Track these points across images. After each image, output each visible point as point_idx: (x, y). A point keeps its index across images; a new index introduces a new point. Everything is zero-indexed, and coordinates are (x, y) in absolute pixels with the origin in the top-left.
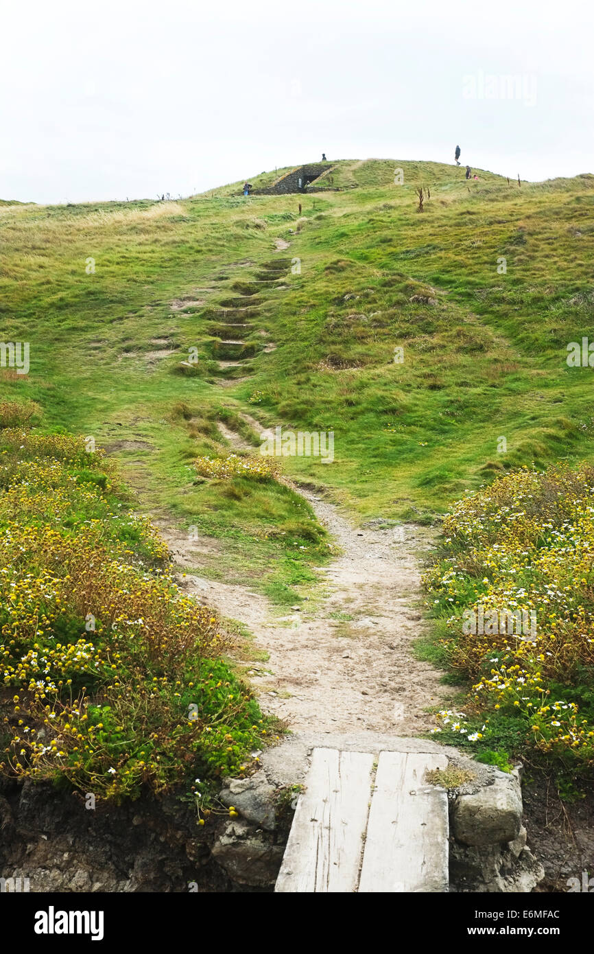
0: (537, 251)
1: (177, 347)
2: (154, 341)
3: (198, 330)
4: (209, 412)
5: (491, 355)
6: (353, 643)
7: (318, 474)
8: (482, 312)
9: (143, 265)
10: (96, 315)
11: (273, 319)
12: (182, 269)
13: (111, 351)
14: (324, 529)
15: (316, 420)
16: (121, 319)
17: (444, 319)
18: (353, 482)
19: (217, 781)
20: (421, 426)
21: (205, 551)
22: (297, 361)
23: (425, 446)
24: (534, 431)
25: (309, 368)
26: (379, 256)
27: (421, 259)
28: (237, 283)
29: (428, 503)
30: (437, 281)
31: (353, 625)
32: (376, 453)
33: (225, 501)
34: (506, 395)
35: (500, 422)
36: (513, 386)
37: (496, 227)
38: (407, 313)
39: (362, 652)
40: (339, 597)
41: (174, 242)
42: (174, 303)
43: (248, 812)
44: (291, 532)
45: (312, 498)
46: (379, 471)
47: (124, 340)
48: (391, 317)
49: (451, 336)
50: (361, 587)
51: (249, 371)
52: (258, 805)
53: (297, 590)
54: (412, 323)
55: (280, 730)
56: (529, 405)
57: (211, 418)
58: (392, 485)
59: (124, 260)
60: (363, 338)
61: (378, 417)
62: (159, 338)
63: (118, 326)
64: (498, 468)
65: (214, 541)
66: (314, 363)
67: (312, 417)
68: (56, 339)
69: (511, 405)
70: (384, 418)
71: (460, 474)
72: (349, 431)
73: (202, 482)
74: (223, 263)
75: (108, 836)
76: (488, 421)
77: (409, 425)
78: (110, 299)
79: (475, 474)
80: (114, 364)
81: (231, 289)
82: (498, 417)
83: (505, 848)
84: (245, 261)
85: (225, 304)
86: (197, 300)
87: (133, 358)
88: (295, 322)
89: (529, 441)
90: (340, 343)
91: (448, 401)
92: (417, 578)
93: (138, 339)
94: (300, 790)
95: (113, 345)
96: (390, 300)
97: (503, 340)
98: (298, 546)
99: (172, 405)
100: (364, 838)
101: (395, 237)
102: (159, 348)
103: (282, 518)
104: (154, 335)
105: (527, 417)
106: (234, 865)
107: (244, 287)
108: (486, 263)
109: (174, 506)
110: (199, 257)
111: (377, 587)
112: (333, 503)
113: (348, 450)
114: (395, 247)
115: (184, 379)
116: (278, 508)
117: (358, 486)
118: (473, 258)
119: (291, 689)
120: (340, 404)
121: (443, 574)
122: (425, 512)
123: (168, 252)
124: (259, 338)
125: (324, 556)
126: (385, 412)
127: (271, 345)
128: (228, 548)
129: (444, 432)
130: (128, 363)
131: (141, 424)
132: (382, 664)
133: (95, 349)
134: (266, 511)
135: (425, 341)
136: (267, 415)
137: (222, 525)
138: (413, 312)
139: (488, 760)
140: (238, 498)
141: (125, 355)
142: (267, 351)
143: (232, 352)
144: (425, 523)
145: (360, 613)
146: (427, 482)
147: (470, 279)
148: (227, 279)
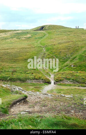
0: (61, 53)
12: (38, 54)
19: (50, 82)
21: (47, 76)
26: (51, 53)
27: (54, 54)
41: (37, 51)
83: (55, 82)
85: (42, 58)
109: (45, 74)
116: (49, 74)
117: (51, 72)
125: (51, 76)
132: (53, 79)
144: (54, 74)
147: (57, 56)
148: (41, 55)
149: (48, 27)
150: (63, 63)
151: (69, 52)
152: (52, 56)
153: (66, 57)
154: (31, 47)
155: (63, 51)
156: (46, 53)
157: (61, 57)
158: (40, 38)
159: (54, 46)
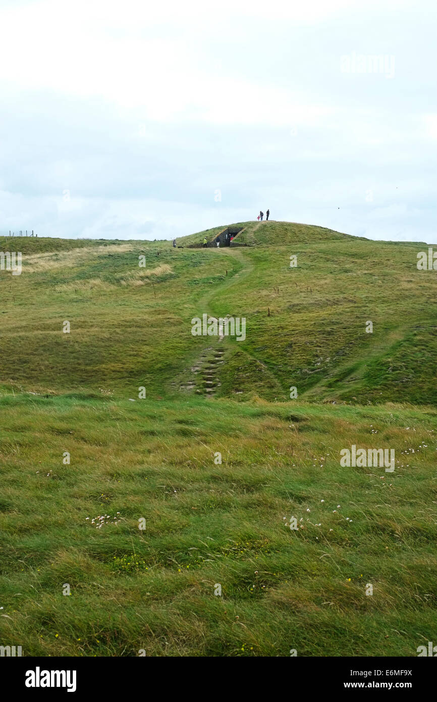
1: (195, 384)
2: (189, 383)
3: (200, 378)
5: (274, 390)
8: (275, 374)
9: (179, 350)
10: (171, 373)
11: (220, 375)
12: (191, 351)
13: (178, 386)
16: (178, 374)
17: (265, 376)
22: (227, 390)
28: (209, 360)
30: (266, 363)
38: (255, 374)
41: (187, 338)
42: (192, 368)
47: (181, 382)
48: (252, 375)
49: (266, 382)
51: (214, 392)
54: (257, 378)
60: (244, 382)
63: (178, 377)
66: (231, 390)
68: (162, 383)
74: (203, 348)
78: (174, 367)
80: (179, 390)
81: (207, 362)
84: (210, 346)
85: (206, 368)
86: (198, 367)
87: (184, 388)
88: (226, 376)
90: (238, 384)
93: (184, 382)
95: (178, 384)
96: (252, 370)
97: (279, 384)
101: (256, 340)
102: (190, 385)
104: (189, 380)
107: (211, 361)
108: (280, 356)
110: (196, 345)
114: (255, 345)
115: (198, 395)
118: (277, 353)
123: (186, 343)
124: (217, 381)
127: (220, 383)
130: (183, 390)
133: (173, 385)
135: (260, 384)
138: (257, 374)
141: (182, 387)
142: (219, 385)
143: (209, 386)
147: (274, 362)
148: (206, 357)
149: (255, 232)
151: (329, 345)
152: (249, 361)
153: (314, 366)
154: (165, 321)
155: (303, 343)
156: (227, 349)
157: (291, 366)
158: (211, 283)
159: (269, 319)
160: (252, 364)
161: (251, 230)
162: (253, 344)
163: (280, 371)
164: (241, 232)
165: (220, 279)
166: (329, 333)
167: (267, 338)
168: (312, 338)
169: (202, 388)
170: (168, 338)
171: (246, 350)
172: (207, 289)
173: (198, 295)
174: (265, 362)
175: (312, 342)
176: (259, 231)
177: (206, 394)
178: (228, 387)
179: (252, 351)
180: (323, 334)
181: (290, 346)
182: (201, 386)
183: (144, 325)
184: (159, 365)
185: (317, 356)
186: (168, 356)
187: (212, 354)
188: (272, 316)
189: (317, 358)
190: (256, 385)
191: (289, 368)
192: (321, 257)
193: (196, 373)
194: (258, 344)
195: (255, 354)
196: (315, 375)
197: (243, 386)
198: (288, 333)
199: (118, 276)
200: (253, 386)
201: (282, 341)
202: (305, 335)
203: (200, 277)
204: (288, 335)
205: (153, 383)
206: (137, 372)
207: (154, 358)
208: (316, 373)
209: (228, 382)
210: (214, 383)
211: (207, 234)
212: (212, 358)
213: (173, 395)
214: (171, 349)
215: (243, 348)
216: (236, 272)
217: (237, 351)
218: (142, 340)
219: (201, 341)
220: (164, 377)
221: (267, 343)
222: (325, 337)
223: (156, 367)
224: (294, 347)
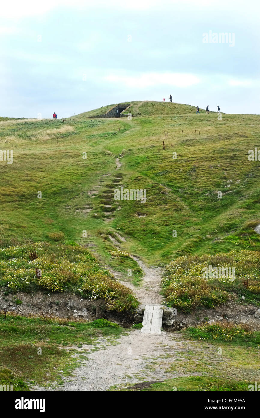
0: (198, 174)
1: (92, 208)
2: (85, 206)
3: (98, 202)
4: (106, 232)
5: (183, 213)
6: (149, 292)
7: (138, 253)
8: (181, 197)
9: (75, 176)
10: (66, 197)
12: (88, 177)
13: (73, 210)
14: (141, 269)
15: (136, 236)
16: (73, 198)
17: (170, 199)
18: (146, 255)
19: (134, 309)
20: (163, 238)
21: (119, 275)
22: (128, 213)
23: (164, 244)
24: (191, 240)
25: (131, 215)
26: (151, 174)
27: (163, 176)
28: (107, 184)
29: (163, 261)
31: (149, 289)
32: (151, 246)
33: (120, 263)
34: (185, 228)
35: (183, 236)
36: (187, 225)
37: (187, 163)
38: (159, 197)
39: (151, 293)
40: (146, 284)
41: (84, 166)
42: (89, 192)
43: (138, 312)
44: (135, 270)
45: (137, 260)
46: (152, 252)
47: (76, 206)
48: (155, 198)
49: (172, 205)
50: (150, 282)
51: (114, 216)
52: (139, 311)
53: (138, 283)
54: (161, 201)
55: (141, 304)
56: (191, 231)
57: (107, 234)
58: (155, 256)
59: (69, 173)
60: (147, 205)
61: (152, 235)
62: (86, 205)
63: (73, 201)
64: (180, 252)
65: (120, 273)
66: (133, 214)
67: (134, 235)
68: (56, 206)
69: (187, 231)
70: (153, 235)
71: (171, 254)
72: (144, 239)
73: (114, 258)
74: (101, 174)
75: (119, 317)
76: (180, 236)
77: (160, 237)
78: (69, 191)
79: (175, 253)
80: (74, 214)
81: (105, 186)
82: (183, 235)
83: (170, 317)
84: (108, 173)
85: (104, 192)
86: (96, 191)
87: (80, 212)
89: (189, 243)
90: (140, 207)
91: (170, 230)
92: (160, 280)
93: (80, 205)
94: (144, 310)
95: (73, 207)
96: (154, 193)
97: (187, 207)
98: (137, 274)
99: (96, 230)
100: (153, 314)
101: (155, 167)
102: (86, 208)
103: (133, 267)
104: (85, 204)
105: (190, 235)
106: (137, 319)
107: (109, 186)
108: (183, 179)
109: (110, 265)
110: (93, 172)
111: (153, 282)
112: (142, 261)
113: (144, 245)
114: (156, 170)
115: (96, 219)
116: (132, 265)
117: (148, 257)
118: (179, 177)
119: (141, 299)
120: (142, 231)
121: (165, 280)
122: (163, 264)
123: (83, 170)
124: (116, 205)
125: (142, 275)
126: (153, 234)
127: (120, 207)
128: (123, 274)
129: (169, 239)
130: (79, 214)
131: (90, 237)
132: (154, 295)
133: (68, 209)
134: (129, 266)
135: (165, 207)
136: (122, 233)
137: (121, 269)
138: (161, 197)
139: (168, 307)
140: (123, 263)
141: (77, 211)
142: (118, 209)
143: (108, 209)
144: (163, 267)
145: (150, 287)
146: (163, 256)
147: (178, 185)
148: (103, 182)
149: (139, 107)
150: (208, 214)
151: (235, 168)
152: (151, 184)
153: (224, 188)
154: (64, 154)
155: (207, 167)
156: (126, 175)
157: (199, 188)
158: (106, 136)
159: (164, 151)
160: (155, 187)
161: (137, 106)
162: (153, 169)
163: (186, 193)
164: (129, 107)
165: (114, 134)
166: (232, 158)
167: (166, 164)
168: (215, 163)
169: (100, 212)
170: (65, 166)
171: (146, 175)
172: (102, 140)
173: (95, 143)
174: (168, 185)
175: (216, 167)
176: (142, 106)
177: (104, 219)
178: (129, 211)
179: (153, 176)
180: (226, 159)
181: (193, 170)
182: (99, 210)
183: (43, 158)
184: (54, 189)
185: (225, 178)
186: (64, 181)
187: (110, 180)
188: (167, 149)
189: (225, 180)
190: (161, 209)
191: (196, 190)
192: (196, 119)
193: (93, 197)
194: (158, 170)
195: (156, 178)
196: (228, 197)
197: (145, 209)
198: (189, 160)
199: (29, 134)
200: (157, 210)
201: (183, 166)
202: (206, 161)
203: (97, 133)
204: (188, 161)
205: (45, 206)
206: (29, 195)
207: (49, 183)
208: (228, 195)
209: (129, 205)
210: (113, 207)
211: (102, 109)
212: (111, 183)
213: (67, 218)
214: (67, 175)
215: (142, 173)
216: (126, 130)
217: (137, 176)
218: (38, 168)
219: (99, 168)
220: (58, 200)
221: (167, 168)
222: (228, 162)
223: (50, 191)
224: (197, 171)
